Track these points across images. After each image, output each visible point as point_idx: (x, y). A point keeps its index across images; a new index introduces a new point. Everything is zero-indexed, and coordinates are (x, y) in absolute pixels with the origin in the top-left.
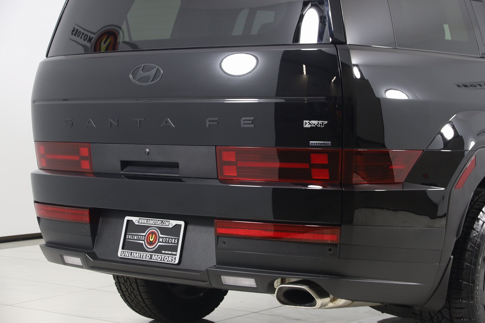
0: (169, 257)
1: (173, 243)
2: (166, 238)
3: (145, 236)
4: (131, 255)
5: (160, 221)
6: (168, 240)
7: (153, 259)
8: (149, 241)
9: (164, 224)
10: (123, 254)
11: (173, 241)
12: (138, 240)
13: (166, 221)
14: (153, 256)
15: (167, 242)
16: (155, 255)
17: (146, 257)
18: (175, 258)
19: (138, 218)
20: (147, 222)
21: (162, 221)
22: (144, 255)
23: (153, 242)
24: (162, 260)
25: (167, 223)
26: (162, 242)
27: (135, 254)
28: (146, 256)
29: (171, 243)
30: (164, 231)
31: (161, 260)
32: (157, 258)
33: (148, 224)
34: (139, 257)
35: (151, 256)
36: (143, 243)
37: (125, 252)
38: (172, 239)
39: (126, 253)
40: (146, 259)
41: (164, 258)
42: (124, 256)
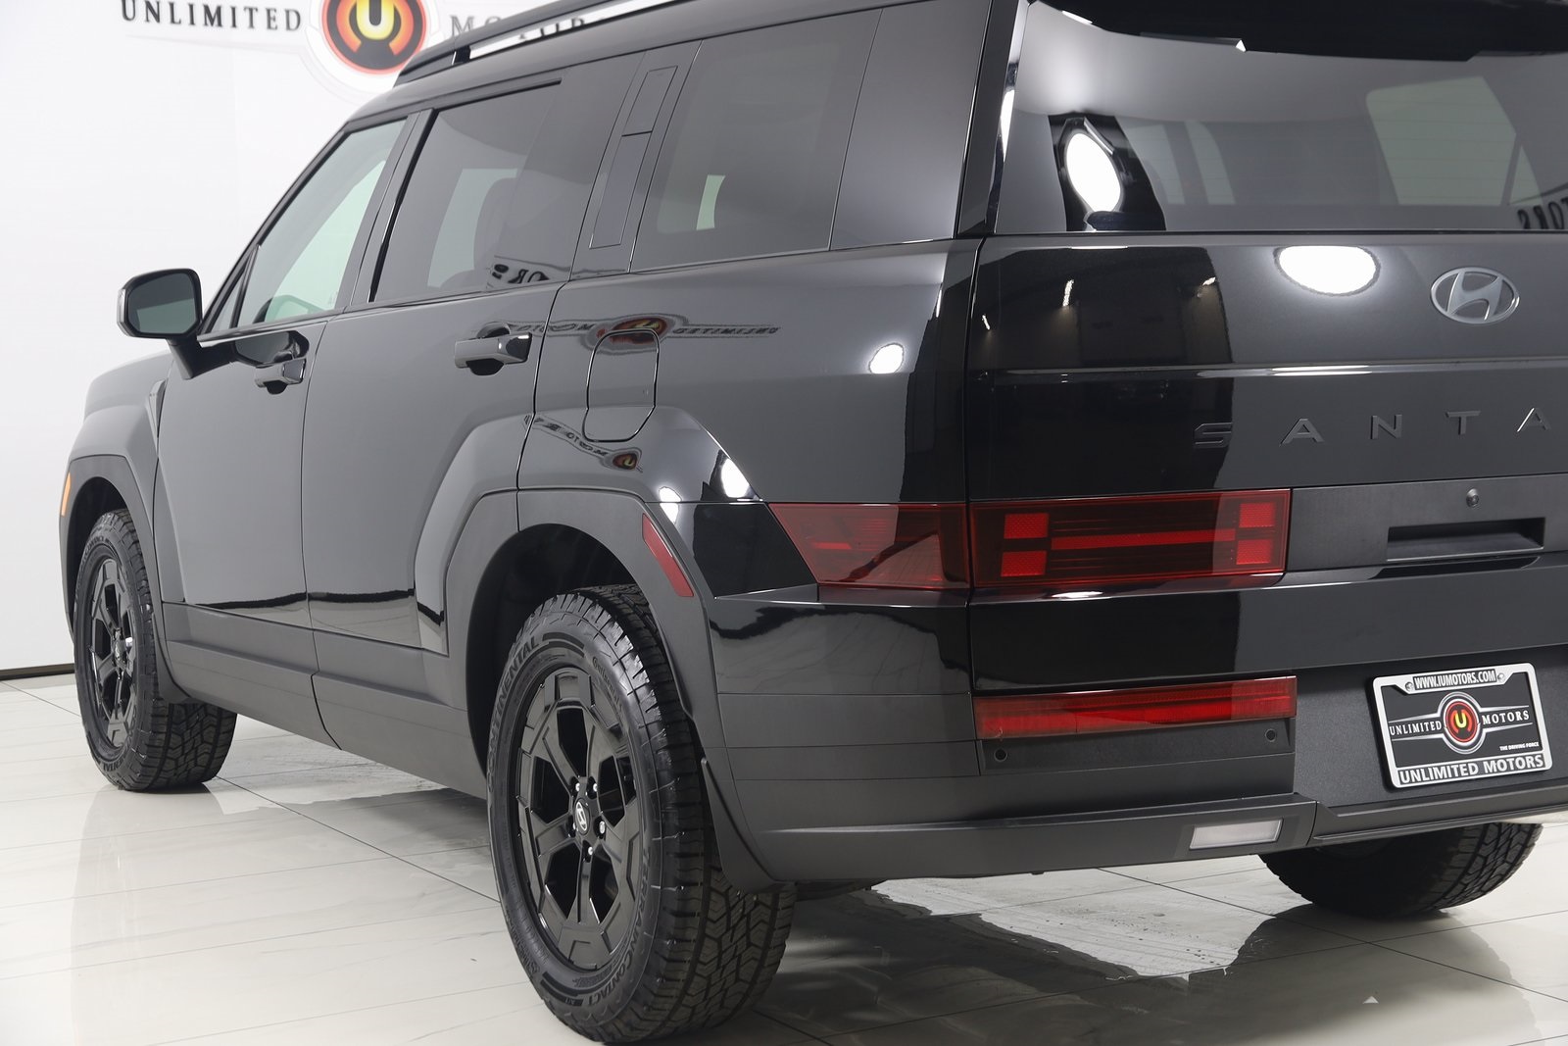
0: (1527, 758)
1: (1520, 722)
2: (1498, 712)
3: (1440, 719)
4: (1427, 775)
5: (1471, 672)
6: (1506, 717)
7: (1489, 773)
8: (1457, 731)
9: (1482, 678)
10: (1406, 779)
11: (1519, 718)
12: (1425, 733)
13: (1487, 671)
14: (1485, 763)
15: (1504, 721)
16: (1489, 761)
17: (1468, 771)
18: (1542, 754)
19: (1409, 678)
20: (1437, 682)
21: (1477, 672)
22: (1461, 766)
23: (1469, 730)
24: (1512, 768)
25: (1490, 676)
26: (1492, 725)
27: (1436, 769)
28: (1467, 767)
29: (1515, 722)
30: (1486, 696)
31: (1509, 769)
32: (1494, 766)
33: (1442, 687)
34: (1450, 776)
35: (1480, 764)
36: (1441, 739)
37: (1409, 771)
38: (1514, 711)
39: (1412, 772)
40: (1469, 775)
41: (1514, 762)
42: (1411, 782)
